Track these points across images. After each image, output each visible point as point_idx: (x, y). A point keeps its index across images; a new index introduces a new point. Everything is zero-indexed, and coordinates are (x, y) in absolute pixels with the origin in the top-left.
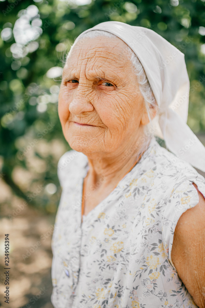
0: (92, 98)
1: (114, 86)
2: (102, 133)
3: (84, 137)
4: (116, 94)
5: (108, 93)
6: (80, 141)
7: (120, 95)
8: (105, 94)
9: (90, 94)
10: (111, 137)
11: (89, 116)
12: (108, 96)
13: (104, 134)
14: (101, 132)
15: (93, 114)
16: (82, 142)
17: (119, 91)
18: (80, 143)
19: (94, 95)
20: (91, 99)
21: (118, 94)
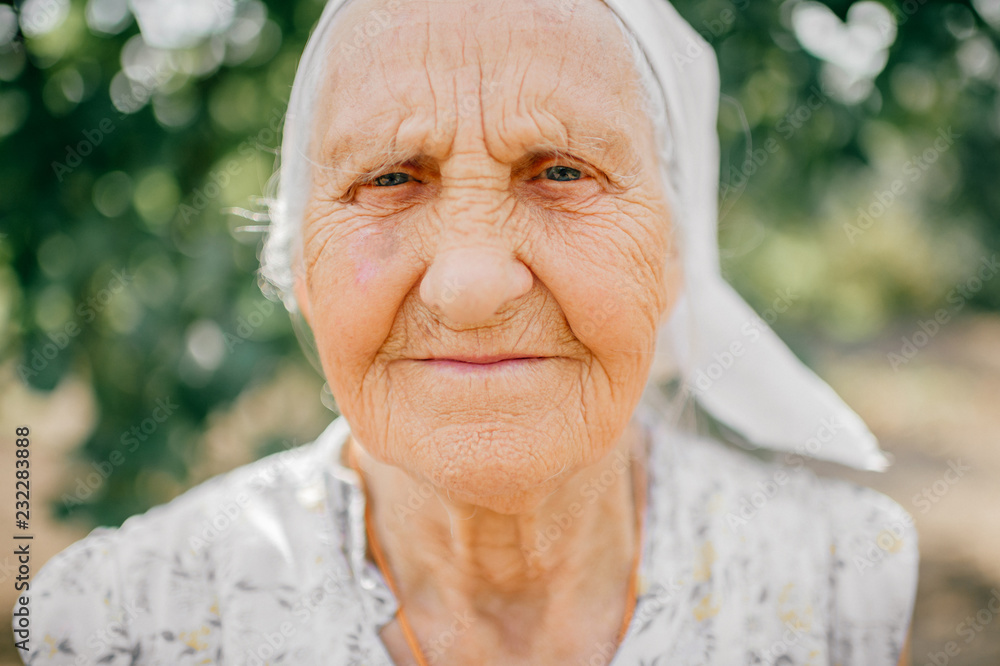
0: (524, 236)
1: (594, 178)
2: (572, 385)
3: (510, 422)
4: (615, 209)
5: (583, 208)
6: (496, 443)
7: (634, 209)
8: (572, 215)
9: (514, 220)
10: (612, 394)
11: (520, 315)
12: (587, 219)
13: (580, 387)
14: (570, 382)
15: (532, 304)
16: (506, 450)
17: (624, 196)
18: (500, 452)
19: (525, 221)
20: (520, 242)
21: (625, 209)
